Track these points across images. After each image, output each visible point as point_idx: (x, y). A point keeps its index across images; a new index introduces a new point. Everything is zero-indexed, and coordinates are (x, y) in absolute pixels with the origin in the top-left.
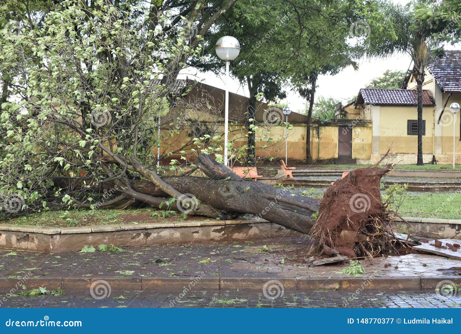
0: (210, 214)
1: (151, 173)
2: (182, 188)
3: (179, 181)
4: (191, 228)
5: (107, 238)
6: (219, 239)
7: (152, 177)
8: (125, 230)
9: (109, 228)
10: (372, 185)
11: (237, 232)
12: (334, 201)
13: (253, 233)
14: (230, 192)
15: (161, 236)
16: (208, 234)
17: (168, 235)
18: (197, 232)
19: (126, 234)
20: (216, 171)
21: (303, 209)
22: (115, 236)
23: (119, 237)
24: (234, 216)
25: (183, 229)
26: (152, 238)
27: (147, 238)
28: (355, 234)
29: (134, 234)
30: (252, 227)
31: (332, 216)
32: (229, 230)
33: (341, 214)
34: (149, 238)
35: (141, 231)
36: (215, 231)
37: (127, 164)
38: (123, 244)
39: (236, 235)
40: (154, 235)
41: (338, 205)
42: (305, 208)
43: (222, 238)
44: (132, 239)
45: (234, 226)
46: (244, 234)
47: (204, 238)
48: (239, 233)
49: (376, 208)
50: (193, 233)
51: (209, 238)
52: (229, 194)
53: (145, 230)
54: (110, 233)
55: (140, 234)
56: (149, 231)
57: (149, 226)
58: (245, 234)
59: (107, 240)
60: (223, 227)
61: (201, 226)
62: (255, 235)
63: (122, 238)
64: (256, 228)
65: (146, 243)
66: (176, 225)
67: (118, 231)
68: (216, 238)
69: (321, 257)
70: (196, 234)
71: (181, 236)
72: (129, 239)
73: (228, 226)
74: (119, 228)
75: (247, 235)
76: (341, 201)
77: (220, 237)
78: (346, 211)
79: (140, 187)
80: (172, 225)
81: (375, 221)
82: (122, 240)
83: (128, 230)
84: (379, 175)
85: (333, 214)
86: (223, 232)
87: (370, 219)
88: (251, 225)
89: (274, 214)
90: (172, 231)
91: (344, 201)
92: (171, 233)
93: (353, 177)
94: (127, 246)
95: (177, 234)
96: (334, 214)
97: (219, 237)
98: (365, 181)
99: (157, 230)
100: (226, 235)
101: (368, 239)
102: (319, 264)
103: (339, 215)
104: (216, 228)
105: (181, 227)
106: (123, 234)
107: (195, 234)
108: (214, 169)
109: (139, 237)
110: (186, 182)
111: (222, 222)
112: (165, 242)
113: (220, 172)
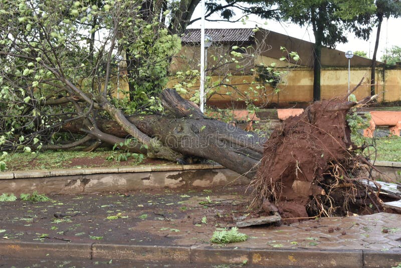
0: (170, 158)
1: (116, 112)
2: (146, 128)
3: (144, 120)
4: (140, 174)
5: (34, 184)
6: (176, 186)
7: (116, 116)
8: (55, 176)
9: (36, 173)
10: (333, 123)
11: (198, 179)
12: (282, 143)
13: (219, 180)
14: (184, 132)
15: (102, 183)
16: (162, 181)
17: (111, 181)
18: (148, 179)
19: (58, 181)
20: (179, 108)
21: (257, 153)
22: (45, 183)
23: (49, 183)
24: (196, 160)
25: (130, 174)
26: (92, 185)
27: (85, 184)
28: (309, 185)
29: (69, 181)
30: (217, 173)
31: (277, 163)
32: (188, 176)
33: (288, 159)
34: (87, 185)
35: (77, 177)
36: (171, 177)
37: (93, 101)
38: (54, 192)
39: (197, 183)
40: (93, 182)
41: (285, 148)
42: (258, 152)
43: (180, 185)
44: (66, 186)
45: (194, 171)
46: (206, 180)
47: (157, 185)
48: (201, 179)
49: (338, 152)
50: (142, 179)
51: (163, 185)
52: (183, 135)
53: (81, 176)
54: (38, 179)
55: (76, 180)
56: (87, 177)
57: (87, 171)
58: (208, 181)
59: (35, 187)
60: (181, 172)
61: (152, 172)
62: (221, 182)
63: (53, 184)
64: (222, 174)
65: (83, 191)
66: (120, 170)
67: (47, 177)
68: (172, 186)
69: (258, 215)
70: (147, 180)
71: (127, 183)
72: (63, 186)
73: (186, 171)
74: (49, 174)
75: (211, 182)
76: (290, 144)
77: (177, 184)
78: (294, 156)
79: (108, 127)
80: (116, 170)
81: (335, 169)
82: (53, 187)
83: (59, 176)
84: (342, 110)
85: (279, 159)
86: (181, 179)
87: (331, 166)
88: (217, 171)
89: (225, 158)
90: (116, 177)
91: (293, 144)
92: (115, 179)
93: (311, 113)
94: (60, 194)
95: (122, 181)
96: (281, 160)
97: (175, 184)
98: (325, 118)
99: (97, 176)
100: (184, 183)
101: (323, 193)
102: (243, 225)
103: (286, 162)
104: (172, 174)
105: (127, 173)
106: (55, 180)
107: (145, 181)
108: (177, 106)
109: (74, 183)
110: (151, 121)
111: (179, 167)
112: (108, 190)
113: (183, 109)
